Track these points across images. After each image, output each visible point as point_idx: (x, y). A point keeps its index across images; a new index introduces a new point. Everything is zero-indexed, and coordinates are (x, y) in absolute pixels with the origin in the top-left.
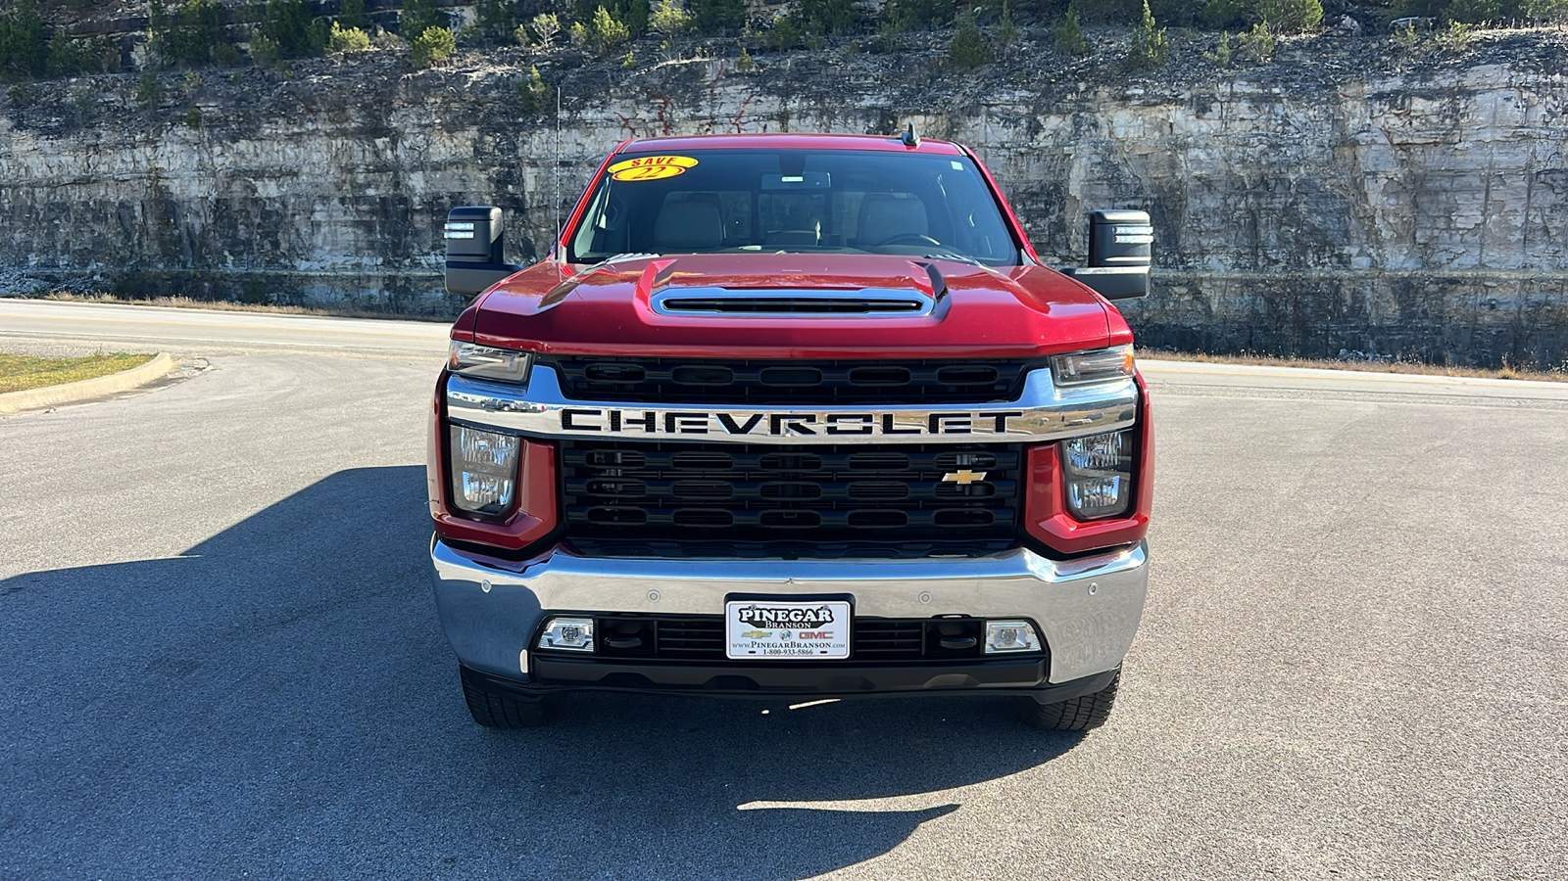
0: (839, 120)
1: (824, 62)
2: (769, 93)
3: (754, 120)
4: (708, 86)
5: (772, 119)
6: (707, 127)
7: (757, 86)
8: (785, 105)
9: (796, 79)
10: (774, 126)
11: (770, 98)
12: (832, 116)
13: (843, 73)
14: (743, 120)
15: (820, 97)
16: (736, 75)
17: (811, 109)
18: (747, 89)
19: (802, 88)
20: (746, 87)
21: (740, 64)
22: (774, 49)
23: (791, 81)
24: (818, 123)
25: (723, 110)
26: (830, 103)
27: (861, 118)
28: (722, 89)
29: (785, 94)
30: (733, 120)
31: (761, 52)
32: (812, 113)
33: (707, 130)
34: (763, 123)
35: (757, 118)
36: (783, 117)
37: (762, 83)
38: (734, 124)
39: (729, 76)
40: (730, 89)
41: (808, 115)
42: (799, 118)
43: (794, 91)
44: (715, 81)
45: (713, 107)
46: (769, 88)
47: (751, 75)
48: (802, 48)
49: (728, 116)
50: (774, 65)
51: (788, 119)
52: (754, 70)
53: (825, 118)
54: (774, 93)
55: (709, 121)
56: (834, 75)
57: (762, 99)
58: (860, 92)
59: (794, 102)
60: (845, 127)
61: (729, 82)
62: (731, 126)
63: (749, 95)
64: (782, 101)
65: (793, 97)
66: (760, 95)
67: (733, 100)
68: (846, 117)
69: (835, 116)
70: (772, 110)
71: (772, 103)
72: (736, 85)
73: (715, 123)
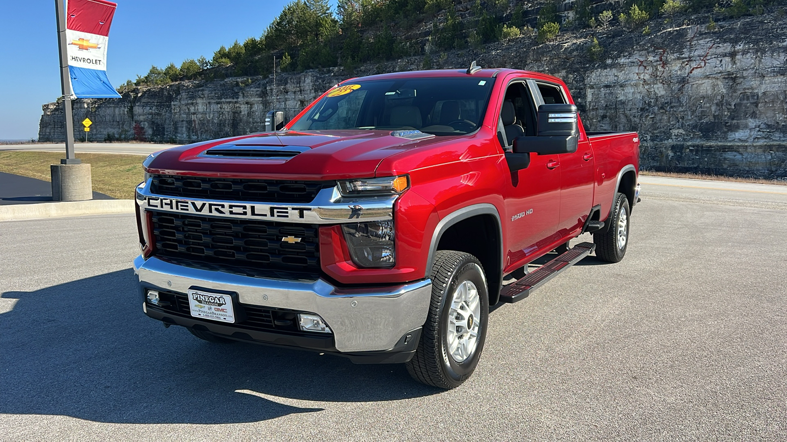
0: (768, 54)
1: (762, 22)
2: (725, 42)
3: (715, 57)
4: (688, 41)
5: (726, 56)
6: (687, 63)
7: (717, 39)
8: (735, 48)
9: (742, 33)
10: (727, 60)
11: (725, 45)
12: (763, 52)
13: (773, 27)
14: (708, 58)
15: (756, 42)
16: (706, 33)
17: (750, 49)
18: (711, 40)
19: (745, 38)
20: (711, 39)
21: (708, 28)
22: (732, 17)
23: (739, 34)
24: (754, 57)
25: (696, 53)
26: (762, 45)
27: (782, 52)
28: (696, 42)
29: (735, 42)
30: (702, 58)
31: (724, 19)
32: (751, 51)
33: (686, 65)
34: (720, 59)
35: (716, 56)
36: (733, 55)
37: (720, 37)
38: (702, 60)
39: (701, 34)
40: (701, 42)
41: (748, 52)
42: (743, 55)
43: (741, 40)
44: (693, 38)
45: (690, 52)
46: (725, 39)
47: (714, 33)
48: (750, 15)
49: (699, 56)
50: (730, 26)
51: (736, 55)
52: (717, 30)
53: (759, 53)
54: (728, 42)
55: (688, 59)
56: (767, 29)
57: (720, 45)
58: (783, 37)
59: (740, 46)
60: (772, 58)
61: (701, 37)
62: (700, 61)
63: (713, 44)
64: (733, 46)
65: (740, 43)
66: (719, 44)
67: (702, 47)
68: (773, 52)
69: (765, 52)
70: (726, 51)
71: (727, 48)
72: (705, 39)
73: (692, 60)
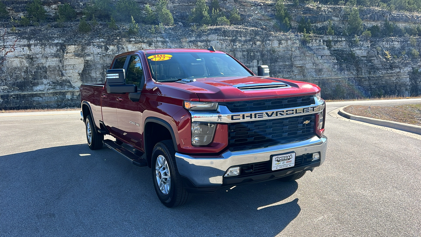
0: (48, 46)
1: (40, 30)
2: (23, 38)
3: (19, 47)
4: (2, 36)
5: (25, 46)
6: (3, 49)
7: (19, 37)
8: (29, 42)
9: (32, 35)
10: (26, 48)
11: (24, 40)
12: (45, 46)
13: (47, 33)
14: (15, 46)
15: (40, 40)
16: (11, 33)
17: (38, 43)
18: (16, 37)
19: (35, 38)
20: (15, 37)
21: (12, 30)
22: (22, 26)
23: (30, 35)
24: (41, 47)
25: (8, 44)
26: (44, 42)
27: (55, 46)
28: (7, 37)
29: (29, 39)
30: (12, 47)
31: (18, 26)
32: (38, 44)
33: (3, 50)
34: (22, 48)
35: (20, 46)
36: (29, 46)
37: (21, 36)
38: (12, 48)
39: (9, 33)
40: (9, 37)
41: (37, 45)
42: (35, 46)
43: (32, 38)
44: (4, 35)
45: (4, 42)
46: (23, 37)
47: (16, 33)
48: (32, 25)
49: (10, 45)
50: (24, 30)
51: (31, 46)
52: (17, 32)
53: (43, 46)
54: (25, 39)
55: (3, 47)
56: (44, 34)
57: (21, 40)
58: (53, 39)
59: (32, 41)
60: (50, 48)
61: (9, 35)
62: (11, 48)
63: (17, 39)
64: (28, 41)
65: (32, 40)
66: (20, 39)
67: (11, 40)
68: (50, 46)
69: (46, 46)
70: (25, 44)
71: (25, 42)
72: (12, 36)
73: (6, 47)
